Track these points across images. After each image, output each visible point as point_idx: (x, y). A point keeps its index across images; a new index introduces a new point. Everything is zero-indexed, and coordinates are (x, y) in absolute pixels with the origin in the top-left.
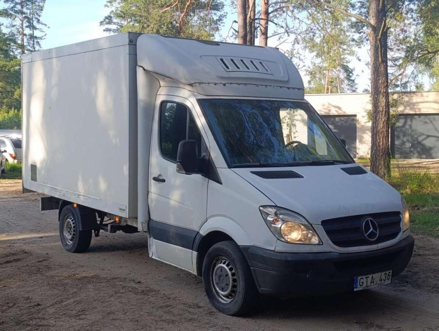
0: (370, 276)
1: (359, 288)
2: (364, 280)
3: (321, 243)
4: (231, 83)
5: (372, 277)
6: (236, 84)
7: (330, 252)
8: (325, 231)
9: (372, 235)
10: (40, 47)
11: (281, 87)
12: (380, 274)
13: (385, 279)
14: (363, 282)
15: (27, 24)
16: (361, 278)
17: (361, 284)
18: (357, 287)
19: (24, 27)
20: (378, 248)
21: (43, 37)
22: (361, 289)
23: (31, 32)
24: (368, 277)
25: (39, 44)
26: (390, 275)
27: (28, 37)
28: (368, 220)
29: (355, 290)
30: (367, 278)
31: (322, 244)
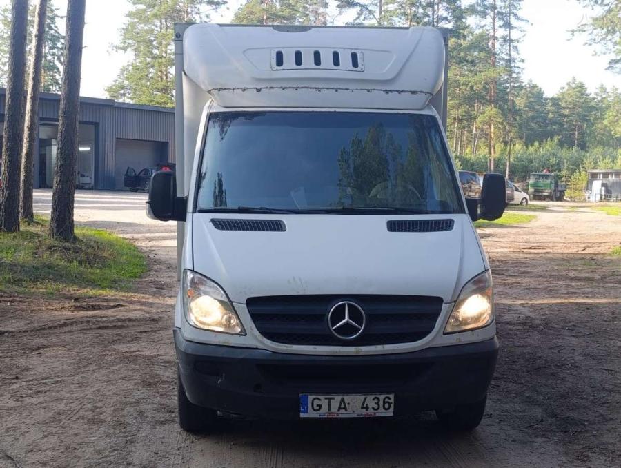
0: (338, 398)
1: (312, 414)
2: (324, 403)
3: (243, 333)
4: (272, 88)
5: (343, 400)
6: (281, 88)
7: (257, 349)
8: (251, 315)
9: (347, 329)
10: (518, 53)
11: (368, 91)
12: (364, 397)
13: (376, 407)
14: (320, 406)
15: (501, 23)
16: (315, 399)
17: (317, 408)
18: (307, 412)
19: (496, 27)
20: (357, 352)
21: (520, 38)
22: (316, 415)
23: (507, 33)
24: (333, 398)
25: (517, 50)
26: (390, 404)
27: (501, 41)
28: (344, 305)
29: (302, 415)
30: (330, 399)
31: (246, 335)
